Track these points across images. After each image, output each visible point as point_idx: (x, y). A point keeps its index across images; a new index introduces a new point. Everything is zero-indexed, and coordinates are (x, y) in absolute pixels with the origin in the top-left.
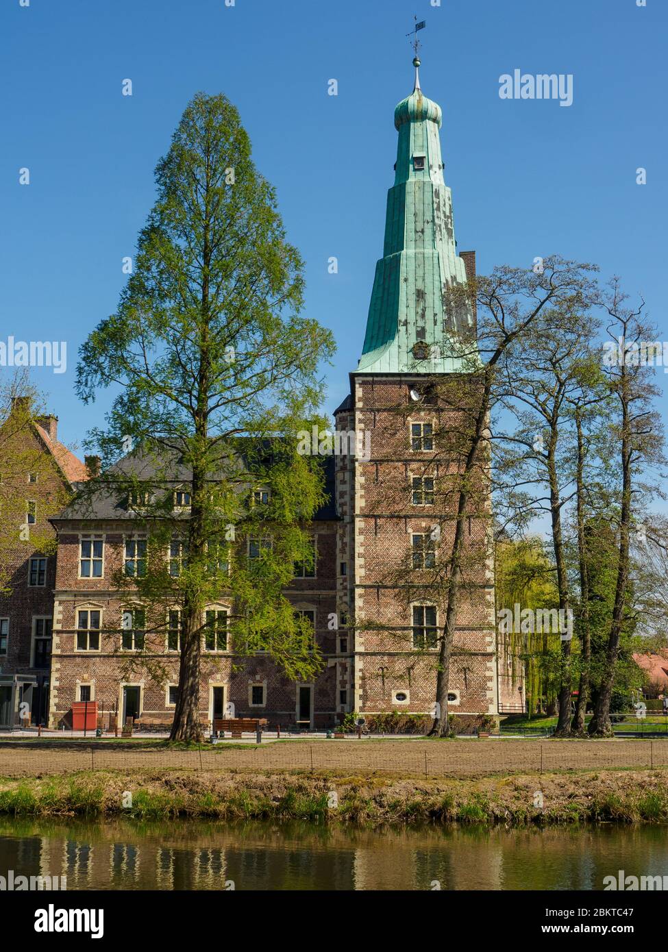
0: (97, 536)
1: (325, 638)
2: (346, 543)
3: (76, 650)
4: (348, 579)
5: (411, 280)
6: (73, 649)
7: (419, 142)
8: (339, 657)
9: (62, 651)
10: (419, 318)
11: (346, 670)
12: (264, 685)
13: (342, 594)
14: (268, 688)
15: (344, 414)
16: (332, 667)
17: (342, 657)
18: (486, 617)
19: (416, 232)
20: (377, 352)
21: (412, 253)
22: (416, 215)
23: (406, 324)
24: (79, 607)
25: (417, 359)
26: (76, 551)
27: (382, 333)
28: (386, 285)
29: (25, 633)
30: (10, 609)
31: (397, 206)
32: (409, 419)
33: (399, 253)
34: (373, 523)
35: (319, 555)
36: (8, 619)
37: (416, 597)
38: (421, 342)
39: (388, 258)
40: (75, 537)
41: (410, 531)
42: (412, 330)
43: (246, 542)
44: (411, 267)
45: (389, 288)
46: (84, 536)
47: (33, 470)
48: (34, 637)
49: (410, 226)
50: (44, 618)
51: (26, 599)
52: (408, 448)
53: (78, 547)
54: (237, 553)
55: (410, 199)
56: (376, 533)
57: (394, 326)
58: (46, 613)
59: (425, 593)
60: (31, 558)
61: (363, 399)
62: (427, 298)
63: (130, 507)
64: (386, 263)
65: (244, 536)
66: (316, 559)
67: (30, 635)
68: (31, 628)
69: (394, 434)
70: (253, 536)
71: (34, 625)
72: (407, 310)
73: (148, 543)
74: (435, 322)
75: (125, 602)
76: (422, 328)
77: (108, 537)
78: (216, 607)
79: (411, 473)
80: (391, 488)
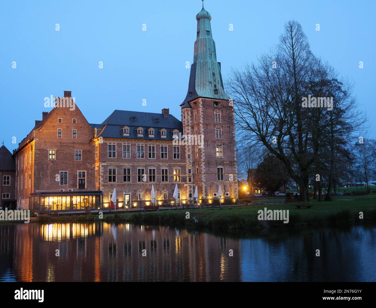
0: (113, 143)
1: (183, 178)
2: (190, 149)
3: (108, 182)
4: (191, 160)
5: (211, 69)
6: (107, 182)
7: (208, 26)
8: (188, 183)
9: (104, 183)
10: (214, 82)
11: (191, 187)
12: (167, 192)
13: (189, 164)
14: (168, 193)
15: (187, 108)
16: (186, 187)
17: (190, 183)
18: (235, 171)
19: (210, 54)
20: (202, 91)
21: (210, 61)
22: (209, 49)
23: (211, 83)
24: (109, 168)
25: (215, 94)
26: (107, 148)
27: (202, 85)
28: (202, 70)
29: (75, 177)
30: (68, 168)
31: (202, 45)
32: (214, 112)
33: (206, 60)
34: (206, 143)
35: (181, 152)
36: (68, 172)
37: (218, 166)
38: (216, 89)
39: (202, 61)
40: (106, 143)
41: (216, 146)
42: (213, 85)
43: (160, 147)
44: (210, 65)
45: (203, 71)
46: (109, 143)
47: (74, 118)
48: (78, 178)
49: (208, 52)
50: (82, 171)
51: (74, 164)
52: (214, 121)
53: (107, 147)
54: (157, 151)
55: (207, 44)
56: (207, 146)
57: (207, 83)
58: (82, 170)
59: (220, 164)
60: (75, 150)
61: (203, 105)
62: (216, 75)
63: (124, 134)
64: (201, 62)
65: (159, 145)
66: (180, 153)
67: (77, 177)
68: (77, 175)
69: (211, 116)
70: (162, 145)
71: (78, 174)
72: (211, 79)
73: (130, 146)
74: (219, 83)
75: (124, 166)
76: (216, 85)
77: (117, 144)
78: (152, 168)
79: (215, 129)
80: (210, 133)
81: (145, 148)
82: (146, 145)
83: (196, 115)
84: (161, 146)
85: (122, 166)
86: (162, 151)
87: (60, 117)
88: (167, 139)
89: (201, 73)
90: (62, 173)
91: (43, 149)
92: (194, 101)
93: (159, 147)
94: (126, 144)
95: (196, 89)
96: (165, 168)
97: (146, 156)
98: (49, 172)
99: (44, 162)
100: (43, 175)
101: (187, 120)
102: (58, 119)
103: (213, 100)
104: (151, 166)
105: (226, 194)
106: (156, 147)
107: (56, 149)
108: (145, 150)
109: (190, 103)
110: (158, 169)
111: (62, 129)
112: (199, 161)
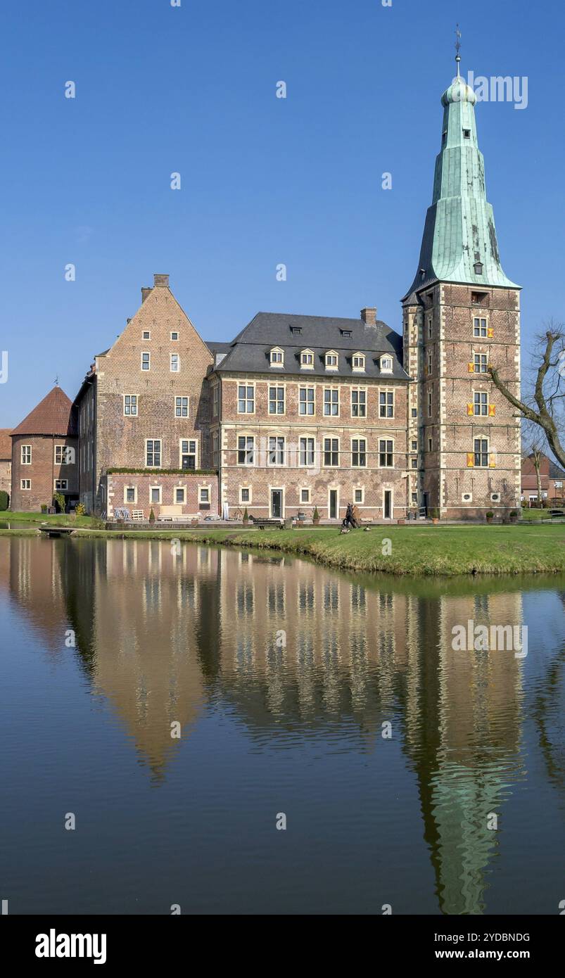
0: (251, 383)
1: (400, 459)
2: (416, 396)
3: (238, 464)
4: (418, 421)
5: (469, 217)
6: (236, 463)
7: (466, 118)
8: (410, 471)
9: (228, 465)
10: (475, 246)
11: (416, 480)
12: (363, 489)
13: (413, 430)
15: (413, 307)
16: (405, 478)
17: (414, 471)
18: (515, 448)
19: (468, 184)
20: (447, 266)
21: (467, 199)
22: (467, 171)
23: (467, 248)
24: (239, 434)
25: (476, 273)
26: (235, 394)
27: (447, 254)
28: (449, 220)
29: (175, 451)
30: (162, 433)
31: (452, 163)
32: (473, 315)
33: (459, 198)
34: (451, 384)
35: (396, 403)
36: (161, 440)
37: (476, 434)
38: (479, 263)
39: (449, 199)
40: (234, 383)
41: (473, 390)
42: (472, 253)
43: (349, 392)
44: (468, 209)
45: (451, 221)
46: (241, 383)
47: (174, 330)
48: (181, 454)
49: (464, 179)
50: (189, 440)
51: (174, 426)
52: (472, 334)
53: (236, 391)
54: (344, 400)
55: (463, 160)
56: (453, 391)
57: (459, 249)
58: (190, 437)
59: (482, 432)
60: (175, 397)
61: (446, 299)
62: (479, 231)
63: (271, 364)
64: (447, 203)
65: (348, 388)
66: (394, 405)
67: (178, 452)
68: (179, 447)
69: (464, 324)
70: (354, 388)
71: (181, 445)
72: (467, 239)
73: (285, 389)
74: (485, 249)
75: (271, 431)
76: (478, 253)
77: (257, 384)
78: (331, 436)
79: (473, 352)
80: (461, 361)
81: (318, 393)
82: (318, 387)
83: (430, 321)
84: (351, 389)
85: (266, 431)
86: (355, 400)
87: (145, 330)
88: (367, 376)
89: (446, 227)
90: (150, 444)
91: (113, 395)
92: (427, 291)
93: (347, 391)
94: (277, 384)
95: (434, 263)
96: (359, 437)
97: (319, 410)
98: (124, 439)
99: (115, 420)
100: (113, 446)
101: (413, 333)
102: (143, 332)
103: (470, 287)
104: (329, 431)
105: (491, 496)
106: (341, 392)
107: (139, 395)
108: (317, 399)
109: (420, 295)
110: (346, 440)
111: (149, 353)
112: (433, 424)
